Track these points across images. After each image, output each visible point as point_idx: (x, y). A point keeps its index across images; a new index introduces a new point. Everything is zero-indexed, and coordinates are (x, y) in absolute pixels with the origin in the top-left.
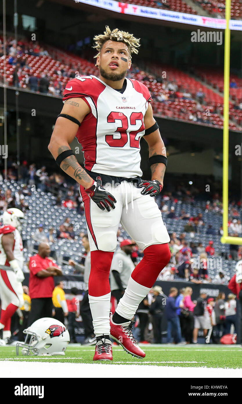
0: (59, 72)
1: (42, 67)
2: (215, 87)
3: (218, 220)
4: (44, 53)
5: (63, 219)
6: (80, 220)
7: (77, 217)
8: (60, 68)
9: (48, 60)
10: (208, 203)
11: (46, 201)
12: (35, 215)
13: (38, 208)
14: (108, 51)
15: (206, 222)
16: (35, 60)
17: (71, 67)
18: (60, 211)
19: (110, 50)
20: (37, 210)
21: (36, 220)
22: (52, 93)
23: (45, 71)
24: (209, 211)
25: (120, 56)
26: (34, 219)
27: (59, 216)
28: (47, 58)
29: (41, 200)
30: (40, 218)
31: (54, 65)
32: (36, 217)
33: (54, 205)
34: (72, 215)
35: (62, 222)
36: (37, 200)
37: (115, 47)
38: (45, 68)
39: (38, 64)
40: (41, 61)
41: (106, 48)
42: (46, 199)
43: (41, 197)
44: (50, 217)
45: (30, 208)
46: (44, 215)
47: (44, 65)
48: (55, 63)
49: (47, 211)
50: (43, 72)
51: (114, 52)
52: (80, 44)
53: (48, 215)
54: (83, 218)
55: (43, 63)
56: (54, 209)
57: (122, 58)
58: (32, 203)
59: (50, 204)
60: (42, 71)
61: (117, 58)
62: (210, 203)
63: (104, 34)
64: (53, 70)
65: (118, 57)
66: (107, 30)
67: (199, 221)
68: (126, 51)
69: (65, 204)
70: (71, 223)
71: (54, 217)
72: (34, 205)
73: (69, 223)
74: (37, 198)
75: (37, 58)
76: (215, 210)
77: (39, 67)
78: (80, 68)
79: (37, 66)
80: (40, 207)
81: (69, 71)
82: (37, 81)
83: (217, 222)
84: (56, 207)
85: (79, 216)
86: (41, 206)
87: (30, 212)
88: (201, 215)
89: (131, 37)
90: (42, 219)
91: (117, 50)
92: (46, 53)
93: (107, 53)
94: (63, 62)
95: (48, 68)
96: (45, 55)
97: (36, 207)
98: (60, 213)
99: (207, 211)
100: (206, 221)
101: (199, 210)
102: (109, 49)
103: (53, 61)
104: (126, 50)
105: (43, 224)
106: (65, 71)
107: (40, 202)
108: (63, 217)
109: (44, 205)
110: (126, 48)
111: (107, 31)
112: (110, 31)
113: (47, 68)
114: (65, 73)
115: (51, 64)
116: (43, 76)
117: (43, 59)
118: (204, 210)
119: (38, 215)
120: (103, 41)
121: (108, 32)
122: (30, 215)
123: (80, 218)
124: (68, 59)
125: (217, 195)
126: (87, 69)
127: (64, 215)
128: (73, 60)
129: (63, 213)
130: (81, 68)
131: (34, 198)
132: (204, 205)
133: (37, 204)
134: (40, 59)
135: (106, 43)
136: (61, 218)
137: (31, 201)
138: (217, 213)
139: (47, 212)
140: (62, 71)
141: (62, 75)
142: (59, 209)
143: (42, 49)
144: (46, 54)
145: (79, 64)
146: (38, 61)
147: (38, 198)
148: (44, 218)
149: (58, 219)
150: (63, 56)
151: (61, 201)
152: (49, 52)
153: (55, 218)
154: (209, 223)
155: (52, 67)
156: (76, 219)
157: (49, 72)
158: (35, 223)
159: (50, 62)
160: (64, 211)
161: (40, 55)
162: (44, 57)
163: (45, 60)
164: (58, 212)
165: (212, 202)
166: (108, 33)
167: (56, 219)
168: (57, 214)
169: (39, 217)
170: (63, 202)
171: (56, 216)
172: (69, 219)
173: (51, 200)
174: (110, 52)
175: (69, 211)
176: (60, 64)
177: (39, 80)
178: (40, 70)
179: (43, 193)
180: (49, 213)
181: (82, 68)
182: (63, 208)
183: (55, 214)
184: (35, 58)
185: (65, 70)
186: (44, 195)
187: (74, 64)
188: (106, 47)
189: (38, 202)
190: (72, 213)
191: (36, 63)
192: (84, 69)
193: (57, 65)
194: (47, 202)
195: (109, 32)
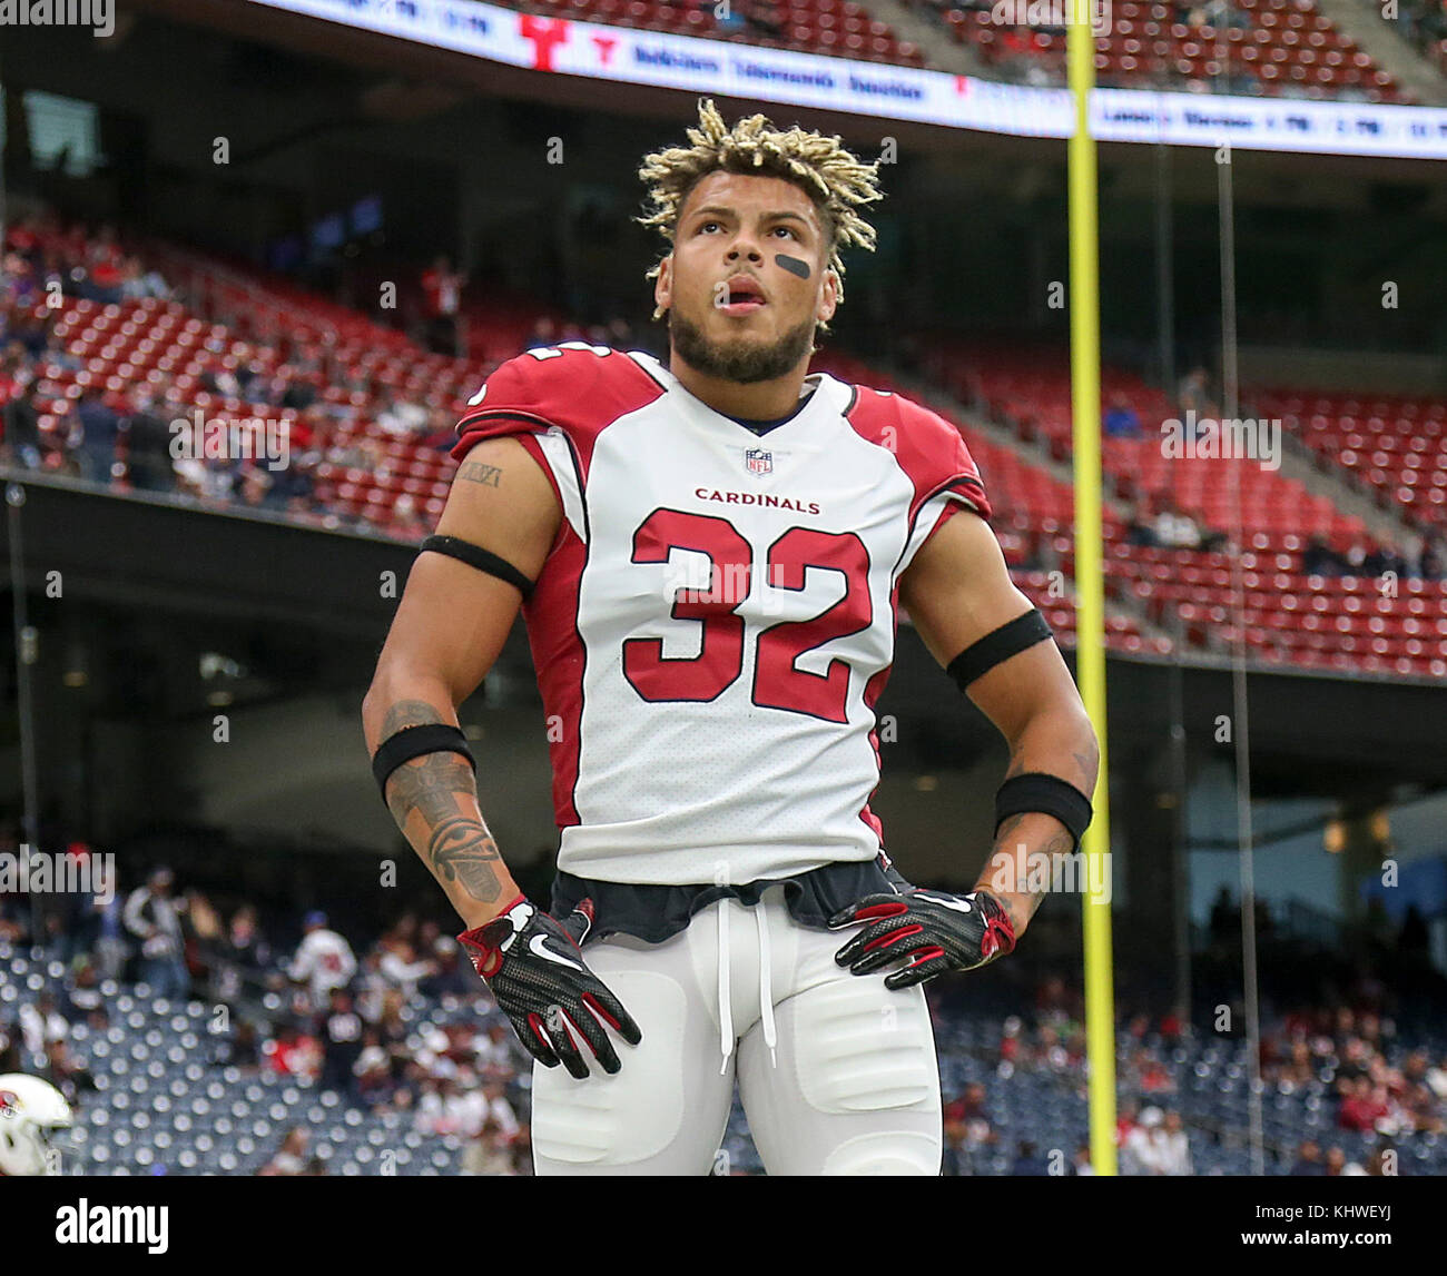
0: (226, 382)
1: (138, 358)
2: (1026, 437)
3: (1063, 1111)
4: (142, 286)
5: (269, 1136)
6: (361, 1139)
7: (345, 1125)
8: (228, 363)
9: (167, 322)
10: (1013, 1027)
11: (181, 1046)
12: (124, 1122)
13: (139, 1085)
14: (709, 226)
15: (1003, 1129)
16: (101, 323)
17: (285, 352)
18: (255, 1094)
19: (721, 221)
20: (133, 1095)
21: (134, 1147)
22: (192, 489)
23: (155, 377)
24: (1016, 1070)
25: (768, 252)
26: (122, 1138)
27: (251, 1120)
28: (162, 310)
29: (154, 1039)
30: (152, 1131)
31: (197, 346)
32: (134, 1131)
33: (217, 1065)
34: (316, 1116)
35: (265, 1150)
36: (134, 1044)
37: (748, 202)
38: (151, 364)
39: (118, 342)
40: (129, 329)
41: (701, 208)
42: (179, 1035)
43: (156, 1028)
44: (207, 1128)
45: (101, 1082)
46: (171, 1116)
47: (146, 347)
48: (204, 335)
49: (189, 1098)
50: (140, 385)
51: (737, 226)
52: (328, 233)
53: (194, 1117)
54: (373, 1127)
55: (142, 334)
56: (224, 1083)
57: (782, 260)
58: (108, 1060)
59: (199, 1060)
60: (140, 376)
61: (754, 257)
62: (1021, 1028)
63: (687, 143)
64: (195, 368)
65: (759, 251)
66: (704, 121)
67: (968, 1123)
68: (805, 222)
69: (278, 1057)
70: (315, 1156)
71: (223, 1127)
72: (119, 1066)
73: (303, 1153)
74: (130, 1030)
75: (112, 312)
76: (1049, 1064)
77: (122, 358)
78: (334, 361)
79: (109, 352)
80: (151, 1079)
81: (278, 373)
82: (114, 430)
83: (1061, 1125)
84: (233, 1075)
85: (354, 1117)
86: (156, 1070)
87: (100, 1107)
88: (977, 1093)
89: (834, 154)
90: (163, 1140)
91: (757, 216)
92: (156, 283)
93: (704, 239)
94: (243, 330)
95: (167, 362)
96: (151, 294)
97: (128, 1077)
98: (253, 1105)
99: (1006, 1071)
100: (1004, 1121)
101: (969, 1068)
102: (711, 217)
103: (194, 326)
104: (807, 219)
105: (166, 1164)
106: (257, 375)
107: (151, 1049)
108: (272, 1122)
109: (169, 1065)
110: (806, 210)
111: (704, 125)
112: (722, 126)
113: (163, 359)
114: (256, 386)
115: (186, 339)
116: (141, 400)
117: (140, 317)
118: (994, 1067)
119: (141, 1121)
120: (684, 181)
121: (713, 133)
122: (100, 1117)
123: (361, 1125)
124: (270, 312)
125: (1055, 987)
126: (369, 362)
127: (278, 1112)
128: (298, 316)
129: (274, 1102)
130: (339, 358)
131: (116, 1034)
132: (990, 1041)
133: (132, 1061)
134: (125, 317)
135: (698, 185)
136: (262, 1129)
137: (101, 1049)
138: (1060, 1081)
139: (190, 1104)
140: (243, 376)
141: (242, 396)
142: (251, 1083)
143: (133, 266)
144: (156, 291)
145: (330, 336)
146: (114, 329)
147: (140, 1034)
148: (174, 1133)
149: (243, 1135)
150: (242, 296)
151: (259, 1044)
152: (170, 283)
153: (231, 1134)
154: (1020, 1132)
155: (188, 357)
156: (339, 1132)
157: (174, 384)
158: (126, 1158)
159: (179, 329)
160: (275, 1092)
161: (125, 296)
162: (149, 304)
163: (152, 322)
164: (246, 1100)
165: (1031, 1026)
166: (708, 134)
167: (234, 1138)
168: (240, 1110)
169: (149, 1127)
170: (269, 1047)
171: (234, 1119)
172: (302, 1135)
173: (204, 1035)
174: (718, 231)
175: (302, 1091)
176: (229, 342)
177: (123, 424)
178: (126, 371)
179: (161, 1007)
180: (200, 1107)
181: (343, 356)
182: (269, 1076)
183: (230, 1108)
184: (98, 312)
185: (256, 367)
186: (170, 1017)
187: (299, 336)
188: (697, 206)
189: (139, 1052)
190: (315, 1101)
191: (104, 340)
192: (355, 362)
193: (215, 343)
194: (188, 1051)
195: (717, 130)
